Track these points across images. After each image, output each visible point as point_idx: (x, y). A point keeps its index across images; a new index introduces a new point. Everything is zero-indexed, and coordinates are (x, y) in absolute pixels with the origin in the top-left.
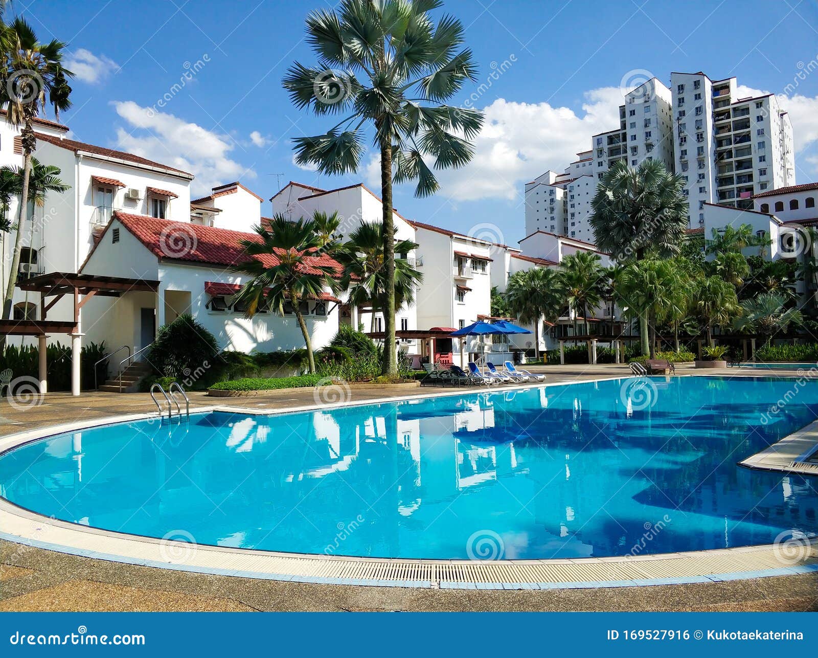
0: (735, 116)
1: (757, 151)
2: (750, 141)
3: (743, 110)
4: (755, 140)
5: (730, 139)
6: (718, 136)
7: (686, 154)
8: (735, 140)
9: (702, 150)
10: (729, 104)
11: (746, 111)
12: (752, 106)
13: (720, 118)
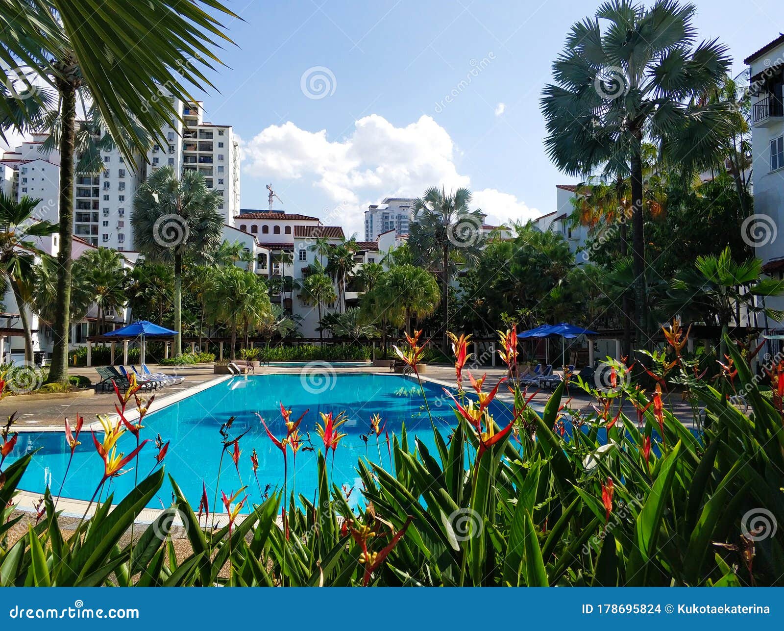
0: (200, 138)
1: (217, 174)
2: (212, 163)
3: (207, 133)
4: (216, 164)
5: (196, 157)
6: (185, 151)
7: (158, 162)
8: (200, 159)
9: (173, 162)
10: (196, 125)
11: (210, 135)
12: (215, 132)
13: (189, 135)
